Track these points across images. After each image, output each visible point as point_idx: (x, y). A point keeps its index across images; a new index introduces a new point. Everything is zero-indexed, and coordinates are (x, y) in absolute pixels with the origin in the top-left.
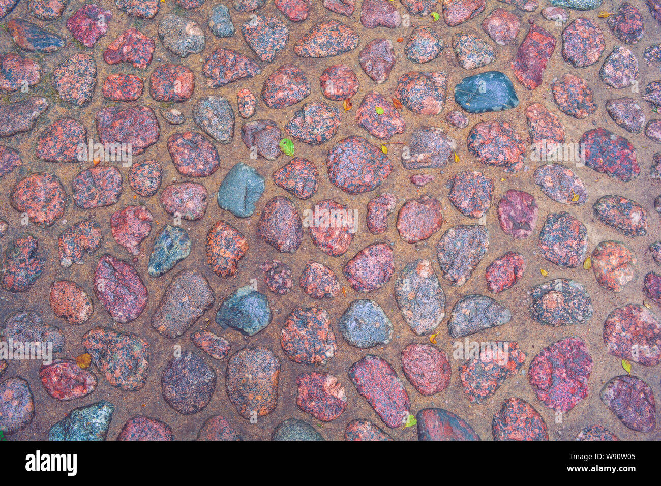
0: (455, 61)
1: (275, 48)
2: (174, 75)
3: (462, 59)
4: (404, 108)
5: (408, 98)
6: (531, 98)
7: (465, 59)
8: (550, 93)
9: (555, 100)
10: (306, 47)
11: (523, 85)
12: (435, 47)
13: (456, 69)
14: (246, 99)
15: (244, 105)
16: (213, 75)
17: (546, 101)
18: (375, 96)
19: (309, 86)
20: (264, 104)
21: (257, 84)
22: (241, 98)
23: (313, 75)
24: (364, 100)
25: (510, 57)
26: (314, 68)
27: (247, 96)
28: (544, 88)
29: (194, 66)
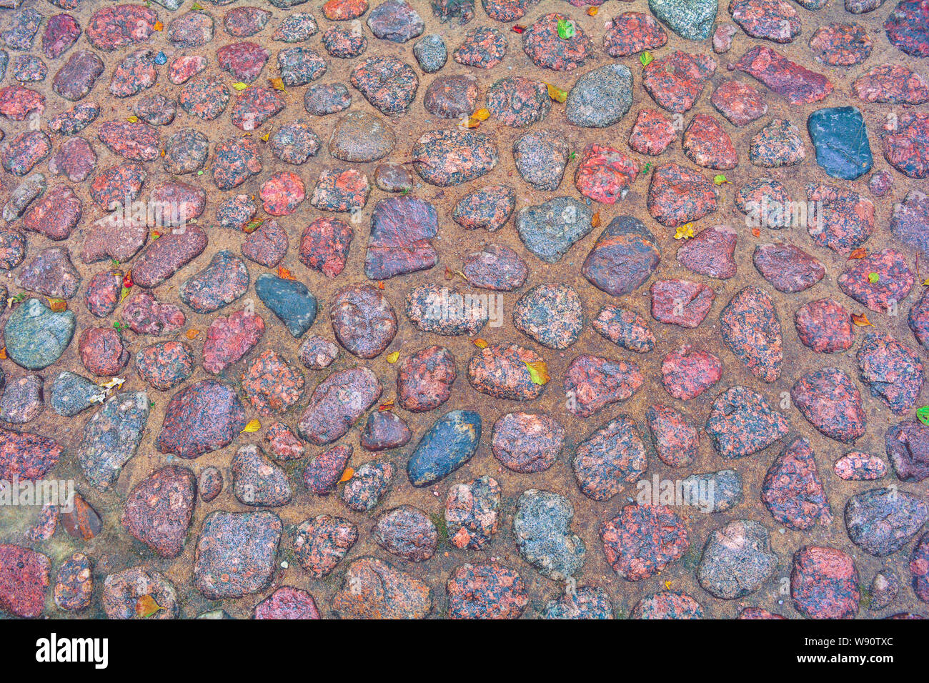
0: (791, 169)
1: (767, 410)
2: (817, 577)
3: (793, 159)
4: (864, 246)
5: (855, 237)
6: (844, 91)
7: (793, 157)
8: (837, 69)
9: (849, 65)
10: (772, 363)
11: (828, 95)
12: (776, 189)
13: (802, 170)
14: (858, 465)
15: (867, 470)
16: (813, 514)
17: (849, 76)
18: (851, 281)
19: (833, 370)
20: (860, 440)
21: (826, 447)
22: (854, 473)
23: (810, 362)
24: (854, 297)
25: (783, 103)
26: (798, 358)
27: (853, 463)
28: (830, 73)
29: (792, 545)
